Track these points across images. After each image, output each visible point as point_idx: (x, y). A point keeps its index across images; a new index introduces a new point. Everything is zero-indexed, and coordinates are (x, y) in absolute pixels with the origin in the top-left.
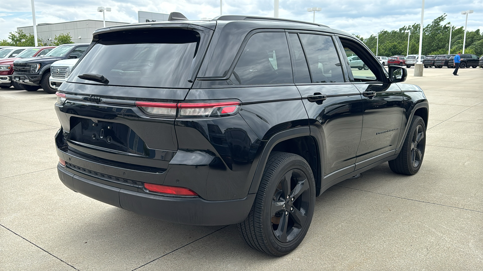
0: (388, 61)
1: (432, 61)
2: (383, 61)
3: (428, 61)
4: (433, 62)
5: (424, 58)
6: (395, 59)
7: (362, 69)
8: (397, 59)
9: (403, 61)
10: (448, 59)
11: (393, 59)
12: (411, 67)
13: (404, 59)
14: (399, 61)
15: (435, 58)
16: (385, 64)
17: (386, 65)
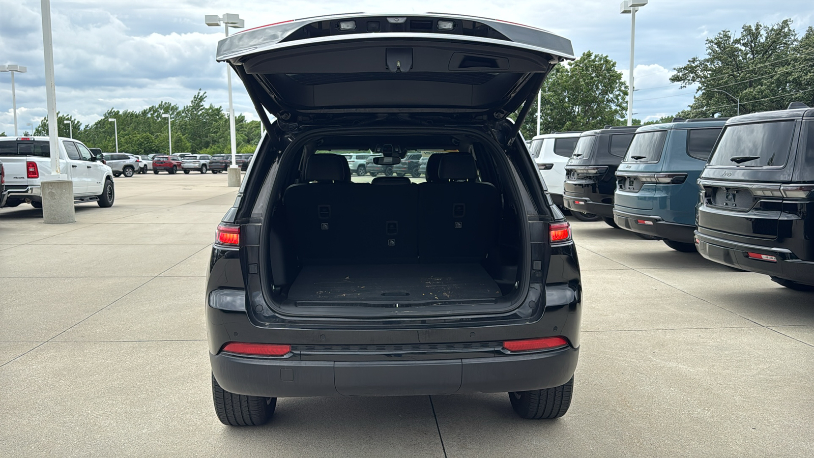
0: (153, 164)
1: (222, 163)
2: (145, 162)
3: (216, 162)
4: (224, 164)
5: (209, 159)
6: (165, 160)
7: (120, 174)
8: (168, 160)
9: (177, 162)
10: (245, 160)
11: (162, 160)
12: (191, 172)
13: (179, 160)
14: (172, 163)
15: (227, 159)
16: (148, 168)
17: (150, 170)
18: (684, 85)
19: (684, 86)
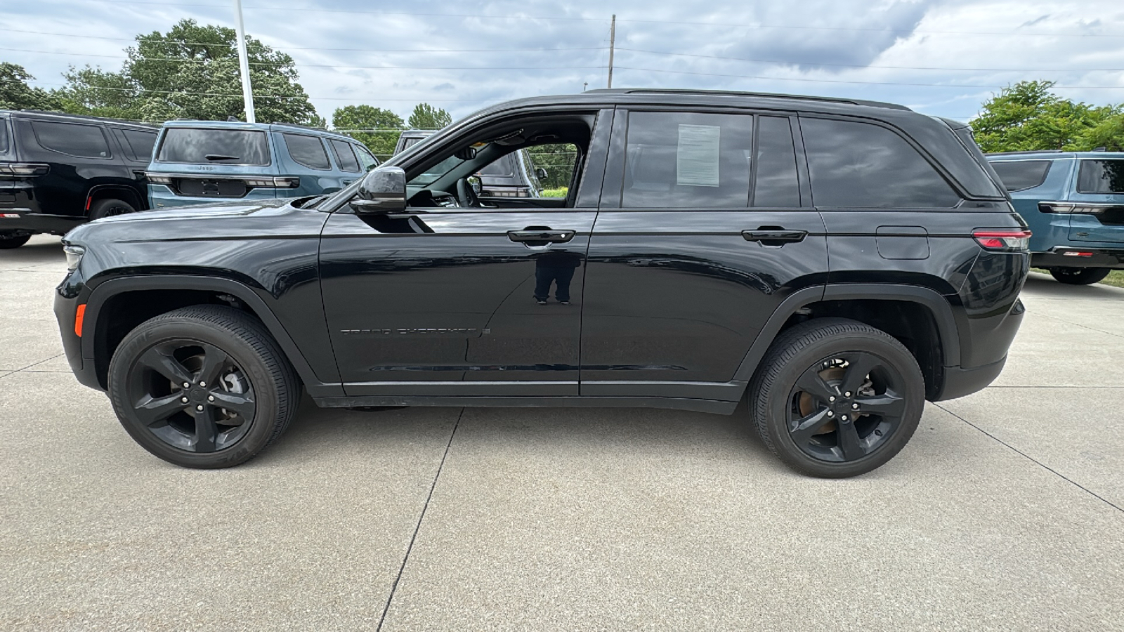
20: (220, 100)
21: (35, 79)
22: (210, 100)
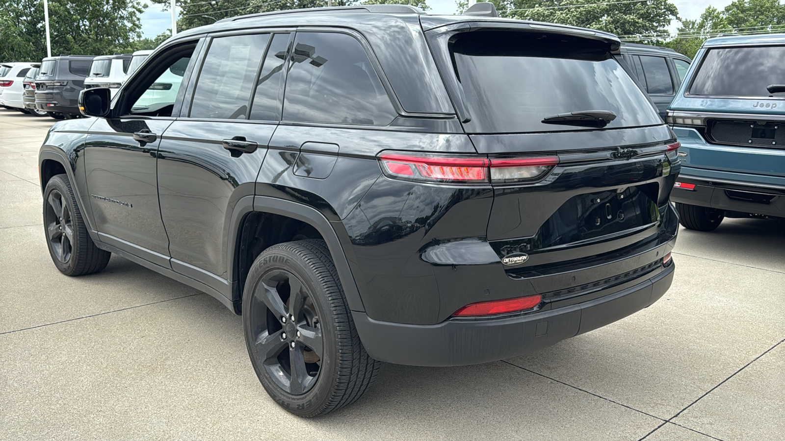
18: (165, 8)
19: (165, 10)
20: (572, 12)
21: (431, 9)
22: (562, 14)
